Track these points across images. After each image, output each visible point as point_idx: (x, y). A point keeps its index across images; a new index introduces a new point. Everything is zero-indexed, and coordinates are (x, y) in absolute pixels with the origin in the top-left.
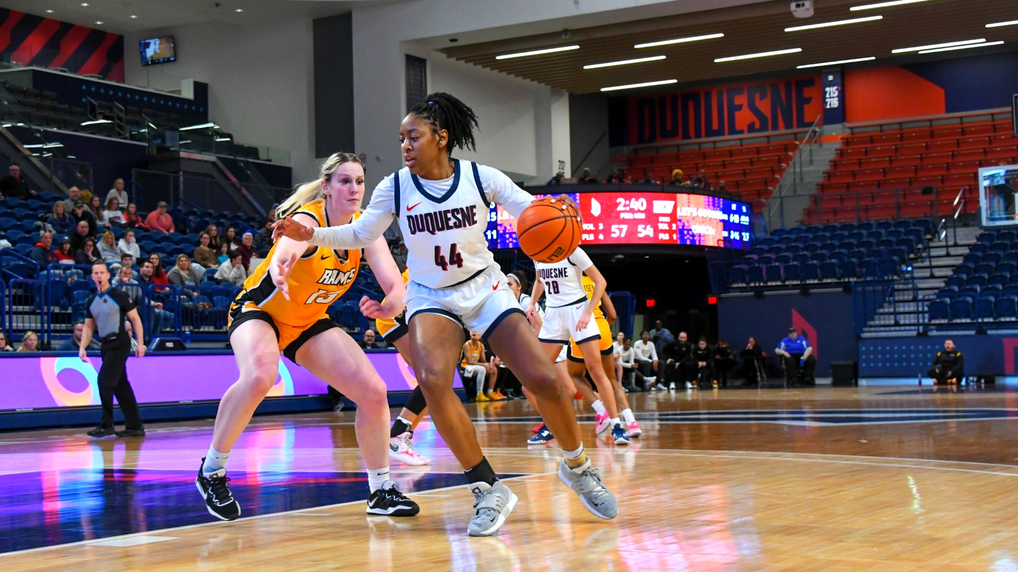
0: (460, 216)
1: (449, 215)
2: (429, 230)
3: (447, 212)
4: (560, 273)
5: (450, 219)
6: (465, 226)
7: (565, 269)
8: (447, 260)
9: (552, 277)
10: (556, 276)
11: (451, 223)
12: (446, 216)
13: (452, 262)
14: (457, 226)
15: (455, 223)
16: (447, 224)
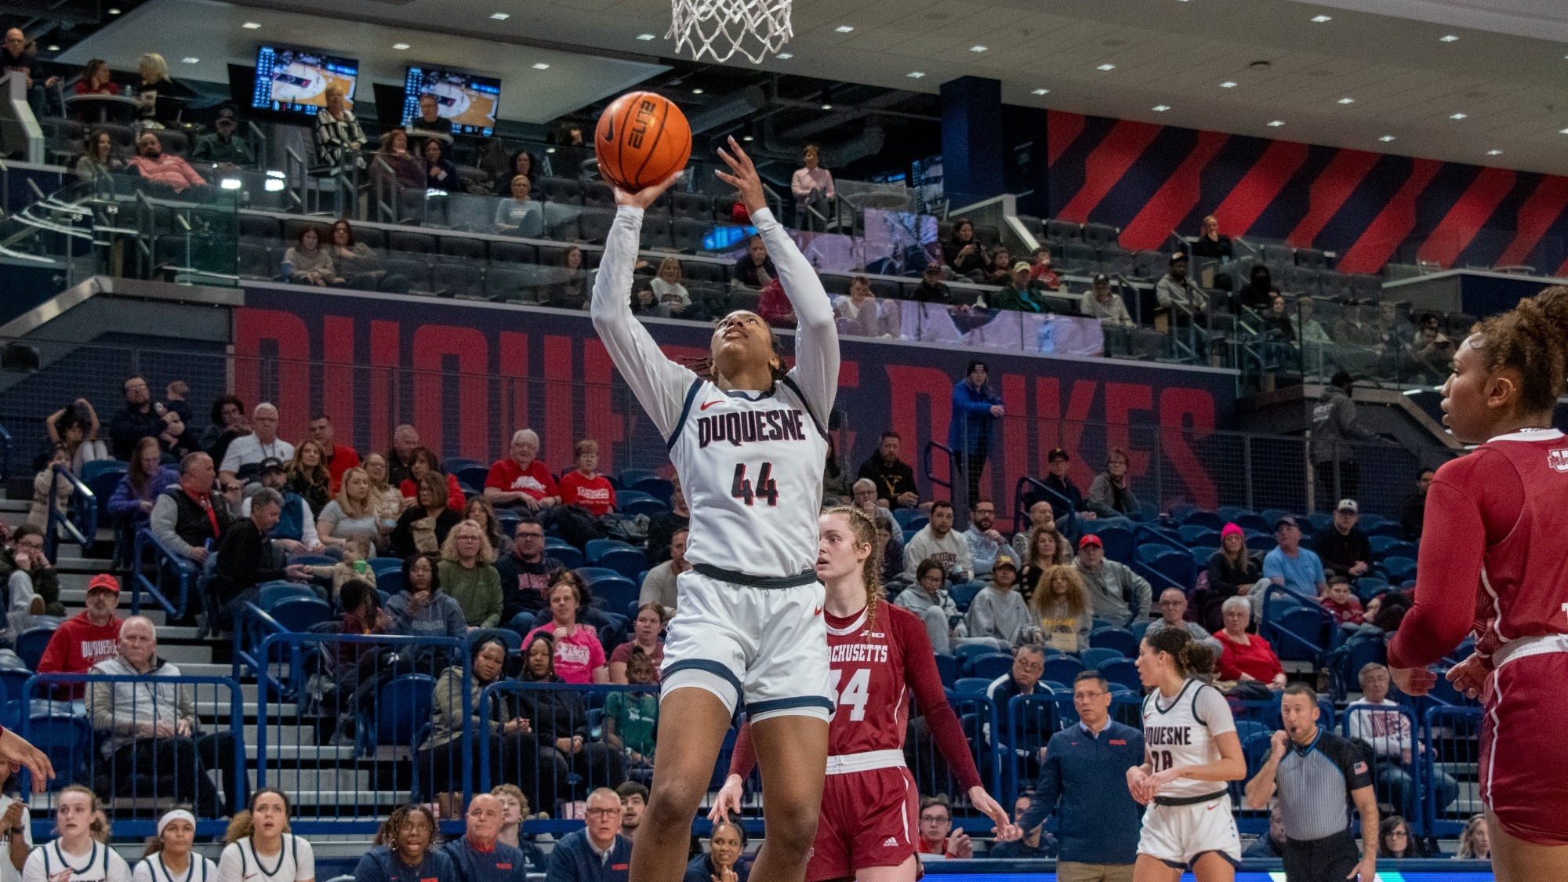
0: (779, 422)
1: (764, 420)
2: (730, 438)
3: (759, 414)
4: (1178, 736)
5: (764, 425)
6: (787, 438)
7: (1187, 729)
8: (754, 488)
9: (1163, 743)
10: (1170, 742)
11: (766, 431)
12: (759, 420)
13: (760, 493)
14: (773, 436)
15: (772, 432)
16: (760, 432)
